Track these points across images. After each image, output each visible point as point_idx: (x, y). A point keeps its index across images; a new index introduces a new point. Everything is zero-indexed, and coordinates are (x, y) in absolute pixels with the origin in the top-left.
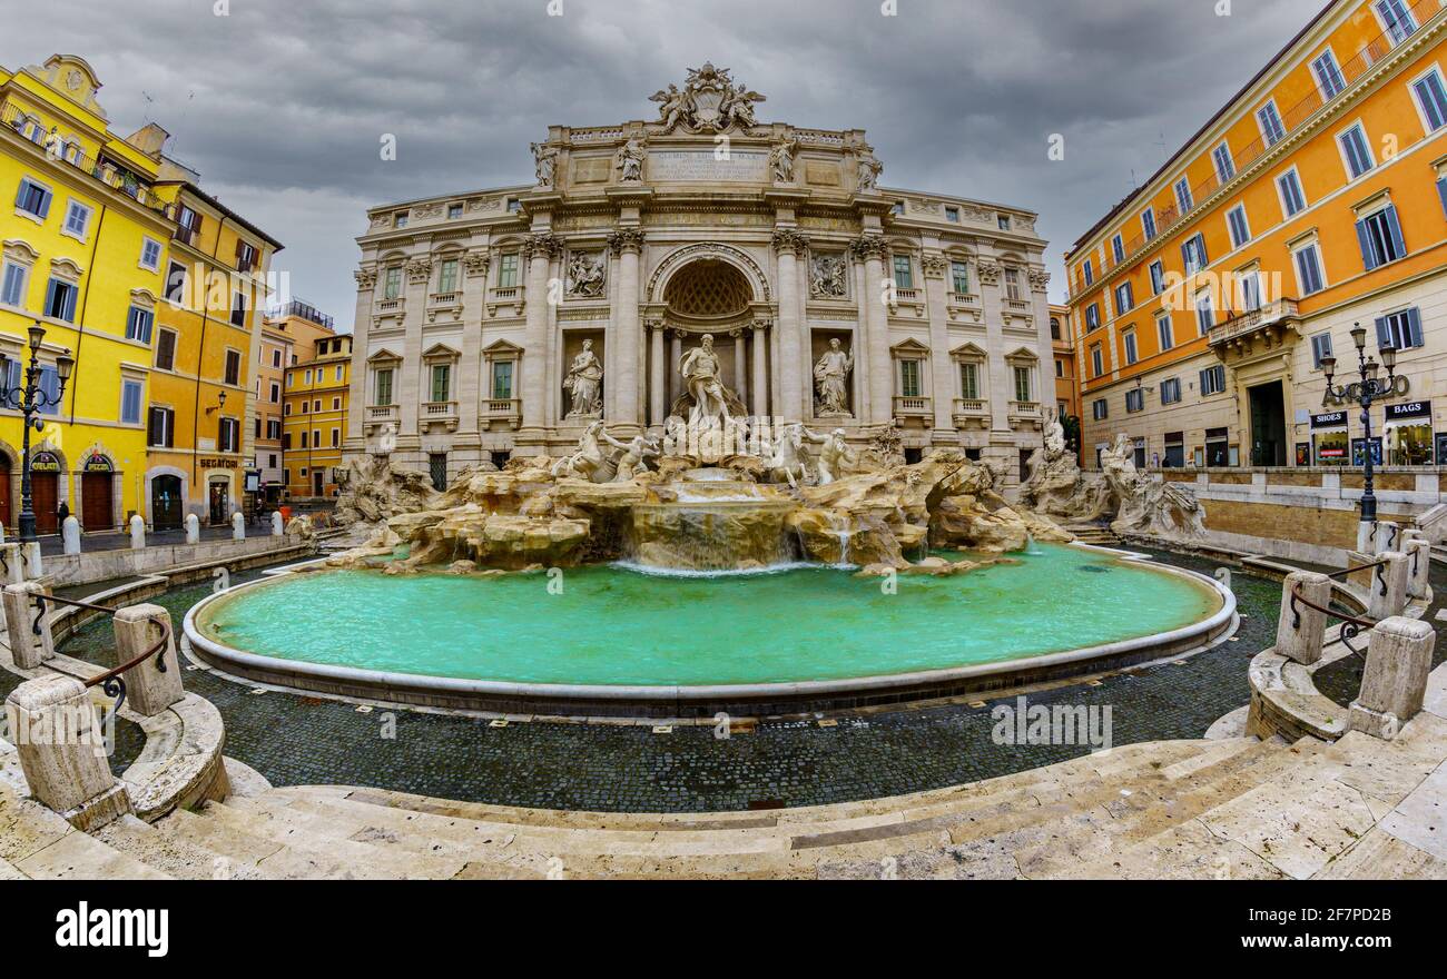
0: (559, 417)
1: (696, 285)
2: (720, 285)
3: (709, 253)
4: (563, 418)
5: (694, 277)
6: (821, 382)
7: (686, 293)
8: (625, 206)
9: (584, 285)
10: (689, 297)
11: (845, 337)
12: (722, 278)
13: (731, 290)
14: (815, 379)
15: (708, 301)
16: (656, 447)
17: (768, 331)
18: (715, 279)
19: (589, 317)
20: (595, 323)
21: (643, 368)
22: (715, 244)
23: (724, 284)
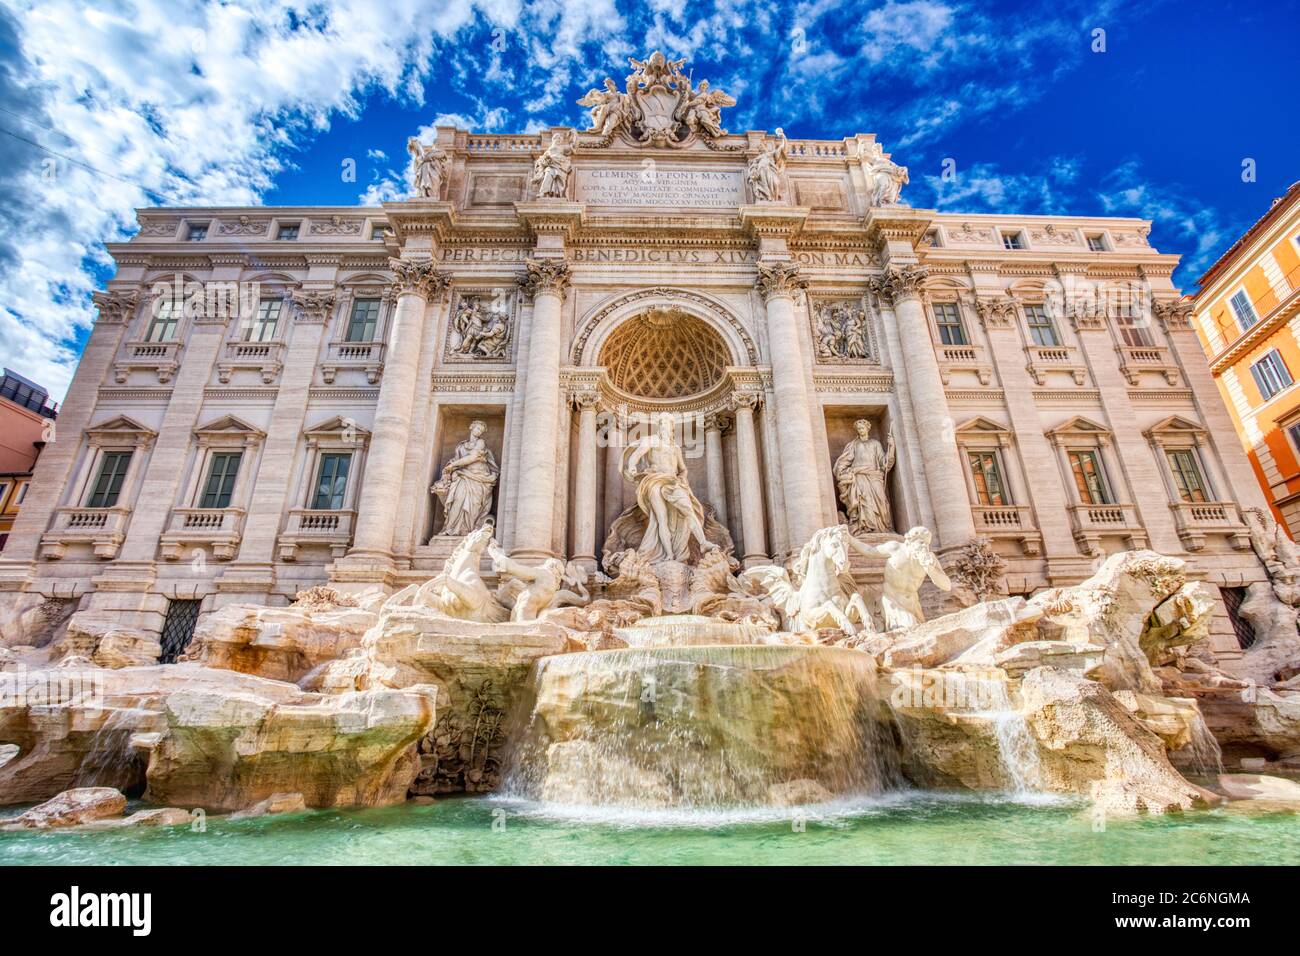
0: (419, 540)
1: (645, 354)
2: (681, 354)
3: (665, 301)
4: (426, 542)
5: (643, 342)
6: (848, 485)
7: (630, 365)
8: (544, 231)
9: (478, 342)
10: (634, 374)
11: (878, 418)
12: (683, 342)
13: (696, 361)
14: (836, 482)
15: (663, 378)
16: (581, 588)
17: (757, 410)
18: (673, 345)
19: (483, 388)
20: (492, 397)
21: (565, 466)
22: (672, 291)
23: (687, 354)
